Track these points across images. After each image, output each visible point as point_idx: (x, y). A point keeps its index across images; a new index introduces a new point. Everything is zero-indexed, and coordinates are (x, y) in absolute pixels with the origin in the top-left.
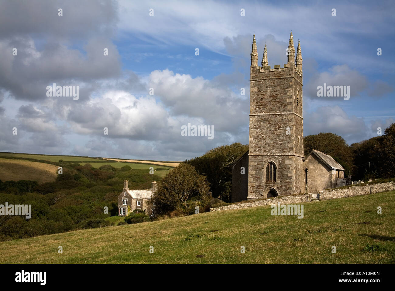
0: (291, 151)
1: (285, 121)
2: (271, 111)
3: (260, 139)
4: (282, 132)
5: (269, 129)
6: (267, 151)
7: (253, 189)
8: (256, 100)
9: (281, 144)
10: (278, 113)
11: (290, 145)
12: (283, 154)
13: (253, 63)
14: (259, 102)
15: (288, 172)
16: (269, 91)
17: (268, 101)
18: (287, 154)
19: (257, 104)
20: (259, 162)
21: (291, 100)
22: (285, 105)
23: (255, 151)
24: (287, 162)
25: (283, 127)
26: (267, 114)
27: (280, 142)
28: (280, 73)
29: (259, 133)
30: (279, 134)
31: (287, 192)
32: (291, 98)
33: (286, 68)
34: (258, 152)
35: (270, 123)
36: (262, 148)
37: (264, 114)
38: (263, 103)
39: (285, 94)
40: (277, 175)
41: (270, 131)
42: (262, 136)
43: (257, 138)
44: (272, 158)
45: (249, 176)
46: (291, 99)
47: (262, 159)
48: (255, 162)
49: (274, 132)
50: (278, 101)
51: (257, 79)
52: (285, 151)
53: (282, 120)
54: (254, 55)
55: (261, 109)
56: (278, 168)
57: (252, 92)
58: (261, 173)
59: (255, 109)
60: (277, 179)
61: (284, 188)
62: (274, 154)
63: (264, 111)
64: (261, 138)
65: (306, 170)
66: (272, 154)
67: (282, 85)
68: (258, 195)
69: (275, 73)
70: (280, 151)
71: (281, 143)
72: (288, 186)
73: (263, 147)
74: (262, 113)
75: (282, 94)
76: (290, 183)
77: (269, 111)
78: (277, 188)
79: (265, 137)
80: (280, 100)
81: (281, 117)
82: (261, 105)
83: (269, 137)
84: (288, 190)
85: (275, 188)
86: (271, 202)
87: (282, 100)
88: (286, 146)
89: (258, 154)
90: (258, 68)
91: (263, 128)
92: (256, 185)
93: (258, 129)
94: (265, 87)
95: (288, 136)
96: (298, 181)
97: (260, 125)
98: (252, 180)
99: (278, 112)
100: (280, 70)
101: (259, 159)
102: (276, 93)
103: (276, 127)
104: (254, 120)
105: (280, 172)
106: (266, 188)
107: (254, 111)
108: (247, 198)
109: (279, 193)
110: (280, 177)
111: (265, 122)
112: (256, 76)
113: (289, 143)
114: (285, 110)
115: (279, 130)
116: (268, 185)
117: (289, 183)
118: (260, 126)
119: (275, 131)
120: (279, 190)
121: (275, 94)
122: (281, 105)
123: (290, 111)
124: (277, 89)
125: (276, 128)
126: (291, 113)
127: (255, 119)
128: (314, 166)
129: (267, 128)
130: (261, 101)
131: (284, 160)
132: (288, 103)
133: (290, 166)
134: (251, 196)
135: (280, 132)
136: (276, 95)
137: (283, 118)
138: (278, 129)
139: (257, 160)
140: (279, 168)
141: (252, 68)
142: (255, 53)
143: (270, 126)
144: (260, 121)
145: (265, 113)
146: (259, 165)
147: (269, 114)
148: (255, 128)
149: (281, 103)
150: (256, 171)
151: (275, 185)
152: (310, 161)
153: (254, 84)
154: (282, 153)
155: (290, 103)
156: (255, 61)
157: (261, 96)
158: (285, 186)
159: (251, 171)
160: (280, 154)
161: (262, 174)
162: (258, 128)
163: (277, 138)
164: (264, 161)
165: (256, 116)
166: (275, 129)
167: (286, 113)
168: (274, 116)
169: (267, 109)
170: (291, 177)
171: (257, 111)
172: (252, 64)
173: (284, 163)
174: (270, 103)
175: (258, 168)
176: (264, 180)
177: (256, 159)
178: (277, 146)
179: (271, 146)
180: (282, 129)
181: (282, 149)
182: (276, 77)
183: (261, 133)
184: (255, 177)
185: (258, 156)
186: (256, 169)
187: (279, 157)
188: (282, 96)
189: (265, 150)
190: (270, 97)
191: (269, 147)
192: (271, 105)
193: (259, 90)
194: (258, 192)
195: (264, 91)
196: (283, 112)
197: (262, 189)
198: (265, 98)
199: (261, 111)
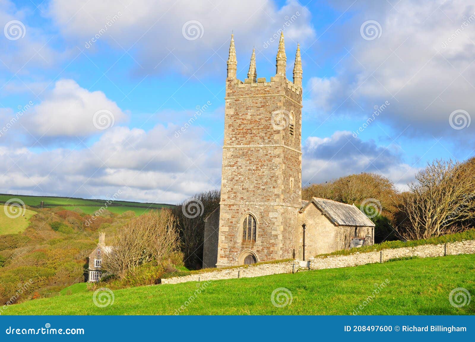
0: (277, 200)
1: (270, 157)
2: (252, 142)
3: (236, 182)
4: (266, 172)
5: (248, 168)
6: (246, 198)
7: (225, 252)
8: (233, 126)
9: (264, 189)
10: (261, 146)
11: (276, 191)
12: (266, 204)
13: (229, 74)
14: (237, 130)
15: (273, 228)
16: (250, 114)
17: (248, 128)
18: (272, 204)
19: (234, 131)
20: (234, 214)
22: (272, 134)
23: (229, 198)
24: (271, 215)
25: (267, 166)
26: (246, 146)
27: (262, 186)
28: (265, 90)
29: (235, 174)
30: (262, 175)
31: (270, 257)
33: (273, 83)
34: (233, 200)
35: (251, 160)
36: (238, 194)
37: (242, 146)
38: (242, 131)
40: (258, 233)
41: (249, 170)
42: (239, 177)
43: (232, 180)
44: (251, 209)
45: (219, 234)
47: (238, 210)
48: (228, 213)
49: (255, 171)
50: (261, 129)
51: (234, 97)
52: (269, 199)
53: (267, 155)
54: (232, 63)
55: (238, 139)
56: (258, 223)
57: (227, 115)
58: (237, 229)
59: (231, 139)
60: (257, 238)
61: (265, 251)
62: (255, 203)
64: (237, 180)
65: (304, 226)
66: (252, 203)
67: (267, 106)
68: (231, 261)
69: (259, 89)
70: (263, 198)
71: (264, 187)
72: (271, 249)
73: (240, 193)
74: (240, 144)
75: (268, 119)
76: (275, 244)
77: (249, 143)
78: (257, 251)
79: (242, 179)
80: (264, 127)
81: (264, 151)
82: (239, 134)
83: (249, 178)
84: (272, 255)
85: (255, 251)
86: (244, 271)
87: (266, 127)
88: (271, 192)
89: (233, 202)
90: (236, 82)
91: (240, 166)
92: (229, 247)
93: (234, 168)
94: (245, 108)
95: (274, 179)
96: (288, 242)
98: (224, 239)
99: (261, 144)
100: (266, 84)
101: (234, 210)
102: (259, 117)
103: (258, 164)
104: (228, 155)
105: (262, 228)
106: (242, 251)
107: (229, 142)
108: (216, 265)
109: (260, 258)
110: (262, 235)
111: (244, 157)
112: (233, 92)
113: (275, 188)
114: (270, 141)
115: (261, 170)
116: (244, 246)
117: (273, 245)
118: (236, 163)
119: (257, 170)
120: (260, 254)
121: (257, 118)
122: (265, 133)
123: (278, 143)
124: (260, 111)
125: (258, 166)
126: (279, 145)
127: (230, 153)
128: (314, 221)
130: (239, 128)
131: (267, 211)
132: (274, 131)
133: (274, 220)
134: (222, 261)
135: (264, 172)
136: (259, 120)
137: (267, 152)
138: (260, 168)
139: (231, 211)
140: (261, 222)
141: (229, 81)
142: (232, 61)
143: (250, 163)
144: (237, 155)
145: (243, 144)
146: (234, 217)
147: (249, 146)
148: (230, 166)
149: (266, 132)
150: (229, 226)
151: (254, 247)
152: (309, 214)
153: (230, 104)
154: (265, 201)
155: (278, 132)
156: (232, 71)
157: (239, 121)
158: (268, 248)
159: (223, 226)
160: (263, 204)
161: (237, 231)
162: (233, 166)
163: (259, 180)
164: (241, 212)
165: (232, 149)
166: (257, 167)
167: (272, 146)
168: (255, 149)
169: (246, 139)
170: (276, 236)
171: (233, 142)
172: (228, 76)
173: (268, 215)
174: (251, 131)
175: (232, 222)
176: (240, 240)
177: (230, 209)
178: (258, 191)
179: (251, 191)
180: (265, 167)
181: (265, 197)
182: (260, 95)
183: (238, 173)
184: (228, 236)
185: (233, 205)
186: (230, 224)
187: (261, 208)
188: (266, 122)
189: (242, 198)
190: (251, 122)
191: (247, 193)
192: (252, 134)
193: (237, 113)
194: (231, 256)
195: (244, 114)
196: (268, 144)
197: (236, 252)
198: (245, 124)
199: (238, 141)
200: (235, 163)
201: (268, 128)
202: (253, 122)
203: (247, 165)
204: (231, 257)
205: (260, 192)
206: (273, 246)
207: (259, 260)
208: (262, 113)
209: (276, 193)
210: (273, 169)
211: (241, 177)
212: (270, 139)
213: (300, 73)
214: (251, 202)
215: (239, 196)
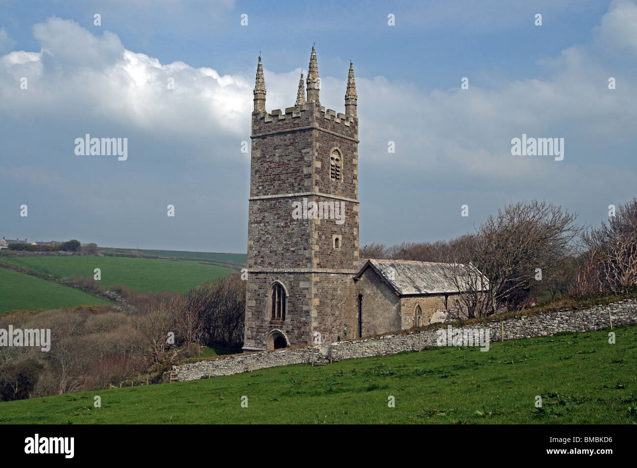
0: (309, 265)
2: (281, 192)
3: (263, 243)
5: (276, 224)
6: (274, 263)
7: (251, 332)
8: (259, 172)
9: (293, 251)
10: (290, 195)
11: (307, 253)
12: (296, 270)
14: (264, 176)
15: (304, 302)
16: (278, 155)
17: (276, 173)
18: (303, 270)
19: (261, 178)
20: (262, 284)
21: (311, 170)
22: (302, 180)
23: (256, 263)
24: (302, 285)
26: (274, 196)
27: (292, 247)
28: (294, 122)
29: (262, 232)
30: (291, 233)
31: (301, 340)
32: (310, 166)
33: (303, 113)
34: (260, 266)
35: (279, 214)
36: (266, 259)
38: (269, 177)
39: (302, 159)
40: (287, 309)
41: (278, 227)
42: (267, 236)
43: (259, 241)
44: (280, 278)
45: (246, 309)
46: (310, 168)
47: (266, 278)
48: (255, 283)
49: (284, 229)
50: (291, 173)
51: (260, 135)
52: (299, 265)
54: (258, 92)
55: (266, 187)
56: (287, 295)
57: (253, 158)
58: (264, 304)
59: (258, 188)
60: (287, 316)
61: (296, 332)
62: (284, 270)
63: (269, 192)
64: (264, 241)
65: (360, 297)
66: (281, 270)
67: (296, 143)
68: (259, 343)
69: (287, 122)
70: (292, 263)
71: (294, 249)
72: (302, 330)
73: (268, 257)
74: (268, 195)
75: (297, 160)
76: (306, 323)
77: (277, 192)
78: (287, 332)
79: (270, 238)
80: (293, 171)
82: (266, 182)
83: (277, 238)
84: (303, 337)
85: (283, 333)
87: (296, 170)
88: (301, 255)
89: (260, 269)
90: (262, 114)
91: (268, 222)
92: (256, 326)
93: (261, 225)
94: (272, 148)
95: (304, 237)
97: (264, 217)
98: (250, 316)
99: (290, 193)
100: (294, 115)
101: (262, 279)
102: (288, 158)
103: (287, 219)
104: (255, 209)
105: (292, 302)
106: (269, 331)
107: (256, 192)
108: (243, 348)
109: (290, 341)
110: (292, 311)
111: (272, 211)
112: (260, 129)
113: (306, 250)
114: (301, 188)
115: (291, 226)
116: (273, 325)
118: (264, 219)
119: (286, 227)
120: (290, 336)
121: (286, 159)
122: (295, 179)
123: (309, 191)
124: (289, 151)
125: (287, 221)
126: (310, 193)
127: (256, 206)
128: (372, 290)
129: (274, 222)
131: (297, 281)
132: (305, 176)
133: (306, 292)
134: (248, 344)
135: (293, 229)
136: (288, 163)
138: (289, 224)
139: (258, 281)
140: (291, 294)
141: (254, 114)
142: (259, 89)
143: (278, 218)
144: (264, 209)
145: (271, 194)
146: (261, 288)
147: (276, 196)
148: (257, 223)
149: (295, 177)
150: (256, 300)
151: (284, 326)
152: (366, 281)
153: (256, 144)
154: (295, 267)
155: (309, 176)
156: (259, 102)
157: (266, 165)
158: (299, 328)
159: (249, 300)
160: (292, 270)
161: (264, 306)
162: (261, 223)
163: (288, 240)
164: (268, 282)
165: (259, 201)
166: (286, 223)
167: (303, 194)
168: (284, 200)
169: (274, 187)
170: (308, 312)
171: (260, 193)
172: (255, 109)
173: (298, 286)
174: (279, 176)
176: (268, 317)
177: (257, 278)
178: (288, 254)
179: (279, 254)
180: (295, 223)
181: (295, 261)
182: (288, 130)
183: (265, 232)
184: (255, 312)
185: (260, 273)
186: (257, 297)
187: (291, 276)
188: (296, 163)
189: (270, 263)
190: (279, 165)
191: (276, 257)
192: (280, 180)
193: (264, 155)
194: (258, 337)
195: (271, 156)
196: (298, 192)
197: (264, 333)
198: (272, 168)
199: (266, 191)
200: (262, 219)
201: (298, 172)
202: (281, 165)
203: (275, 220)
204: (258, 339)
205: (290, 255)
206: (304, 325)
207: (289, 343)
208: (291, 153)
209: (307, 255)
210: (304, 225)
211: (269, 236)
212: (301, 186)
213: (353, 99)
214: (279, 268)
215: (267, 260)
